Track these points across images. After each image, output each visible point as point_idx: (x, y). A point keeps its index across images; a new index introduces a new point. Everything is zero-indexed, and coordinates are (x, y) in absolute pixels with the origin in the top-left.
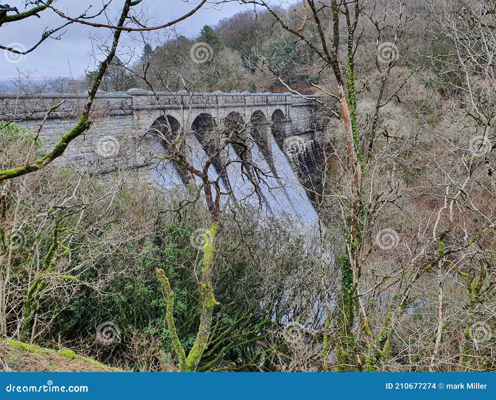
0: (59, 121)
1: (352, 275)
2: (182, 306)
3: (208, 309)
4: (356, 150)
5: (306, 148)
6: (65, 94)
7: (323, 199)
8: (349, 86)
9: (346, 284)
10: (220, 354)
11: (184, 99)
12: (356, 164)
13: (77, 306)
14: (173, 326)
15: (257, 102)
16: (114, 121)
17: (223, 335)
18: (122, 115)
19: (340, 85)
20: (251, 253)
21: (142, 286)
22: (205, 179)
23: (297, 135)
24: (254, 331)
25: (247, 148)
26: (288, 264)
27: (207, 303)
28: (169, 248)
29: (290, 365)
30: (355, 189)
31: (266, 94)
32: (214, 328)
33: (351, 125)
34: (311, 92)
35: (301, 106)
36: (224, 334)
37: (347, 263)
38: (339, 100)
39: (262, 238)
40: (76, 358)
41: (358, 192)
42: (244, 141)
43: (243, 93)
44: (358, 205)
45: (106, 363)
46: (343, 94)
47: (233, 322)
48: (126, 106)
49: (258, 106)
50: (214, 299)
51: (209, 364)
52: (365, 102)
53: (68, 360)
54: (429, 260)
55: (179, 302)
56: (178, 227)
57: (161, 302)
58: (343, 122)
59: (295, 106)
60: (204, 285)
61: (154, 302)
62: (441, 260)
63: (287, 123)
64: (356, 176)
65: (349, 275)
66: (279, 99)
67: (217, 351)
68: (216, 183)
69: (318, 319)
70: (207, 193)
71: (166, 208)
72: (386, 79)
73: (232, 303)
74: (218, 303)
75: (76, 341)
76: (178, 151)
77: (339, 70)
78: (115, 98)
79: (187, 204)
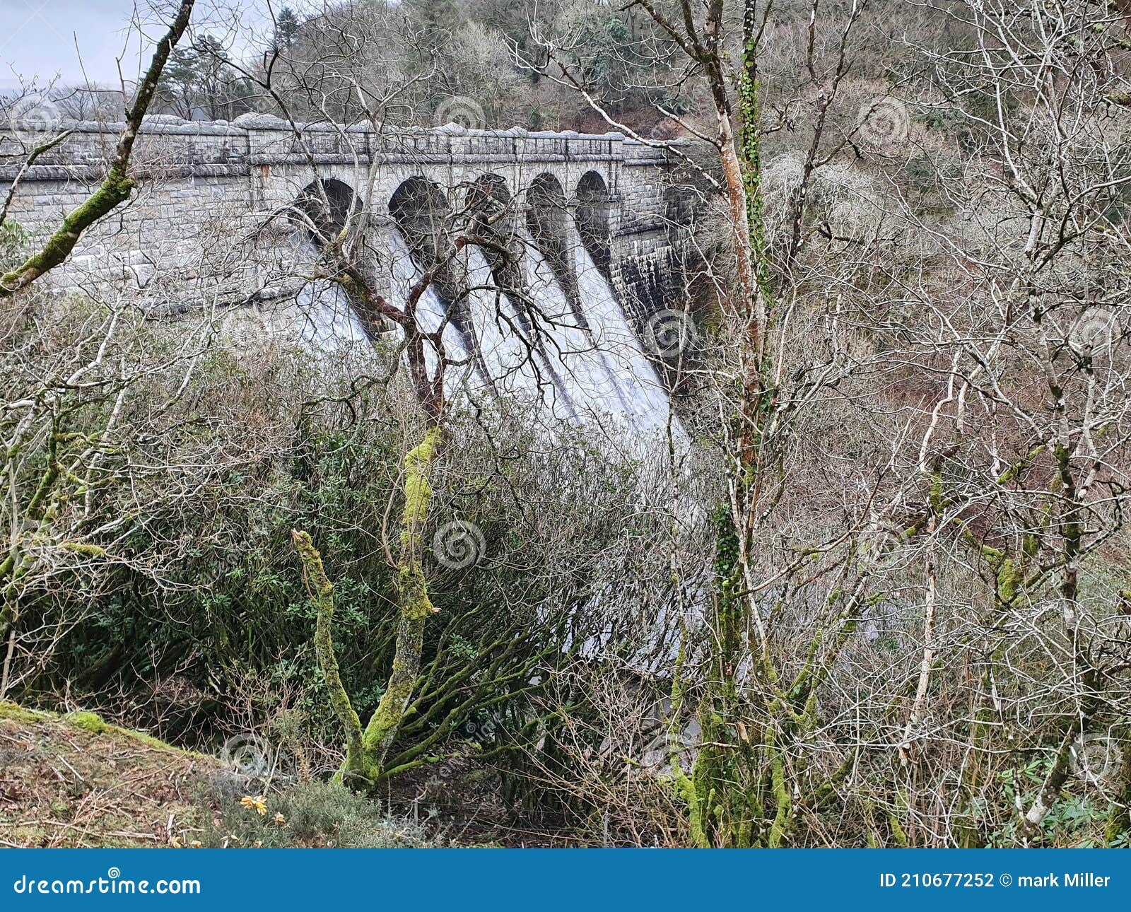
0: (73, 187)
1: (738, 549)
2: (360, 617)
3: (414, 623)
4: (754, 266)
5: (655, 265)
6: (87, 124)
7: (679, 377)
8: (745, 117)
9: (726, 567)
10: (443, 724)
11: (371, 140)
12: (754, 298)
13: (115, 615)
14: (331, 659)
15: (544, 152)
16: (205, 190)
17: (451, 682)
18: (222, 176)
19: (722, 113)
20: (516, 499)
21: (266, 573)
22: (410, 327)
23: (635, 233)
24: (521, 672)
25: (508, 258)
26: (601, 526)
27: (411, 609)
28: (329, 487)
29: (602, 748)
30: (751, 355)
31: (564, 134)
32: (430, 667)
33: (745, 207)
34: (669, 135)
35: (645, 165)
36: (454, 680)
37: (728, 523)
38: (719, 148)
39: (543, 467)
40: (107, 730)
41: (756, 362)
42: (503, 241)
43: (509, 132)
44: (757, 391)
45: (178, 744)
46: (730, 135)
47: (473, 654)
48: (234, 155)
49: (545, 162)
50: (427, 601)
51: (418, 747)
52: (789, 158)
53: (87, 736)
54: (911, 516)
55: (351, 609)
56: (349, 438)
57: (309, 609)
58: (729, 200)
59: (631, 166)
60: (405, 570)
61: (293, 608)
62: (934, 517)
63: (612, 205)
64: (754, 326)
65: (731, 548)
66: (594, 149)
67: (438, 717)
68: (436, 338)
69: (665, 646)
70: (413, 360)
71: (321, 393)
72: (829, 102)
73: (474, 611)
74: (436, 610)
75: (108, 692)
76: (348, 261)
77: (721, 79)
78: (206, 135)
79: (369, 385)
